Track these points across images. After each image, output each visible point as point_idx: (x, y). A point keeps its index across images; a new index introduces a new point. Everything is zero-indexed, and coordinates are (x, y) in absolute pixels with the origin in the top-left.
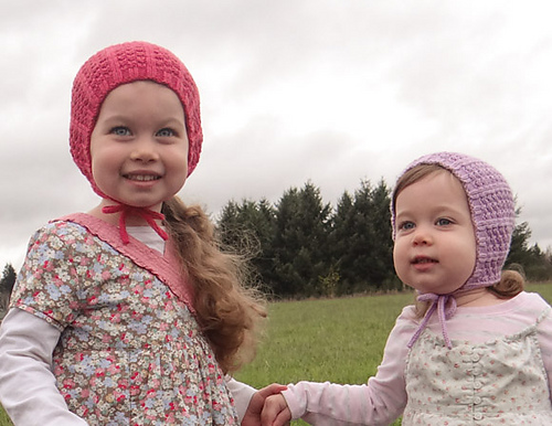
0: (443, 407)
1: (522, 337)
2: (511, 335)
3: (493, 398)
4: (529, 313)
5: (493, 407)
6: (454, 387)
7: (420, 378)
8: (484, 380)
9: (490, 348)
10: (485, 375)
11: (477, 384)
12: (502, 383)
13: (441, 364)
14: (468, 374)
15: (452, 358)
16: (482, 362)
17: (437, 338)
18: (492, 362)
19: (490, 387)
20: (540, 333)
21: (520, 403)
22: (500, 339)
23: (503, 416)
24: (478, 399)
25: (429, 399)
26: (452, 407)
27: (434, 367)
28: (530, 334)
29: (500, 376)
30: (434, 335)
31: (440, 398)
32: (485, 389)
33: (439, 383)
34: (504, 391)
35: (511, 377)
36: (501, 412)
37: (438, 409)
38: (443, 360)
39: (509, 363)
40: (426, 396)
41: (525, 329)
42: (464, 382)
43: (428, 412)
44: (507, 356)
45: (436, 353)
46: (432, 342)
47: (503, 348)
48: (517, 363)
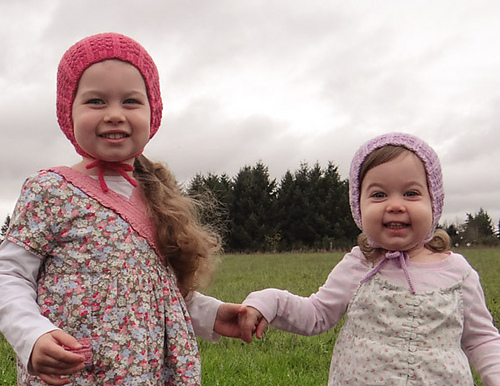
0: (385, 337)
1: (452, 290)
2: (444, 288)
3: (426, 336)
4: (458, 271)
5: (425, 343)
6: (396, 323)
7: (366, 311)
8: (421, 321)
9: (428, 297)
10: (421, 317)
11: (415, 324)
12: (434, 325)
13: (387, 302)
14: (409, 314)
15: (397, 299)
16: (421, 306)
17: (386, 283)
18: (429, 308)
19: (425, 327)
20: (465, 288)
21: (444, 341)
22: (437, 291)
23: (431, 350)
24: (414, 335)
25: (373, 329)
26: (392, 338)
27: (381, 305)
28: (457, 288)
29: (433, 319)
30: (383, 279)
31: (383, 329)
32: (421, 328)
33: (384, 318)
34: (434, 332)
35: (442, 321)
36: (430, 347)
37: (380, 338)
38: (390, 300)
39: (441, 310)
40: (370, 325)
41: (454, 284)
42: (404, 320)
43: (370, 338)
44: (440, 305)
45: (384, 293)
46: (381, 284)
47: (438, 297)
48: (447, 311)
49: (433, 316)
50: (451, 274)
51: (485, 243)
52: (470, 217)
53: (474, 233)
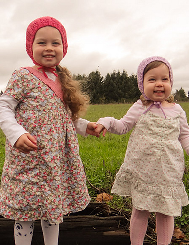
0: (152, 135)
1: (176, 118)
2: (174, 117)
3: (168, 135)
4: (178, 110)
5: (167, 138)
7: (145, 125)
8: (166, 129)
9: (169, 120)
11: (164, 130)
12: (171, 131)
13: (153, 122)
14: (162, 127)
15: (157, 120)
16: (166, 124)
18: (169, 124)
19: (167, 132)
20: (181, 117)
21: (173, 137)
22: (172, 118)
23: (169, 141)
24: (163, 135)
26: (155, 135)
27: (151, 123)
28: (178, 117)
30: (151, 113)
31: (151, 132)
32: (166, 132)
33: (152, 128)
34: (171, 133)
35: (173, 130)
36: (169, 139)
37: (150, 135)
38: (154, 121)
39: (173, 125)
40: (146, 131)
41: (177, 115)
42: (159, 129)
43: (146, 135)
44: (173, 123)
45: (152, 118)
46: (150, 115)
47: (172, 120)
48: (175, 126)
49: (170, 128)
50: (176, 112)
51: (182, 100)
52: (177, 90)
53: (179, 96)
